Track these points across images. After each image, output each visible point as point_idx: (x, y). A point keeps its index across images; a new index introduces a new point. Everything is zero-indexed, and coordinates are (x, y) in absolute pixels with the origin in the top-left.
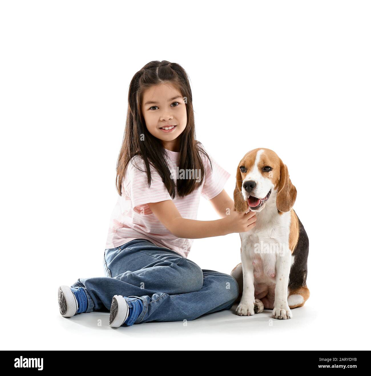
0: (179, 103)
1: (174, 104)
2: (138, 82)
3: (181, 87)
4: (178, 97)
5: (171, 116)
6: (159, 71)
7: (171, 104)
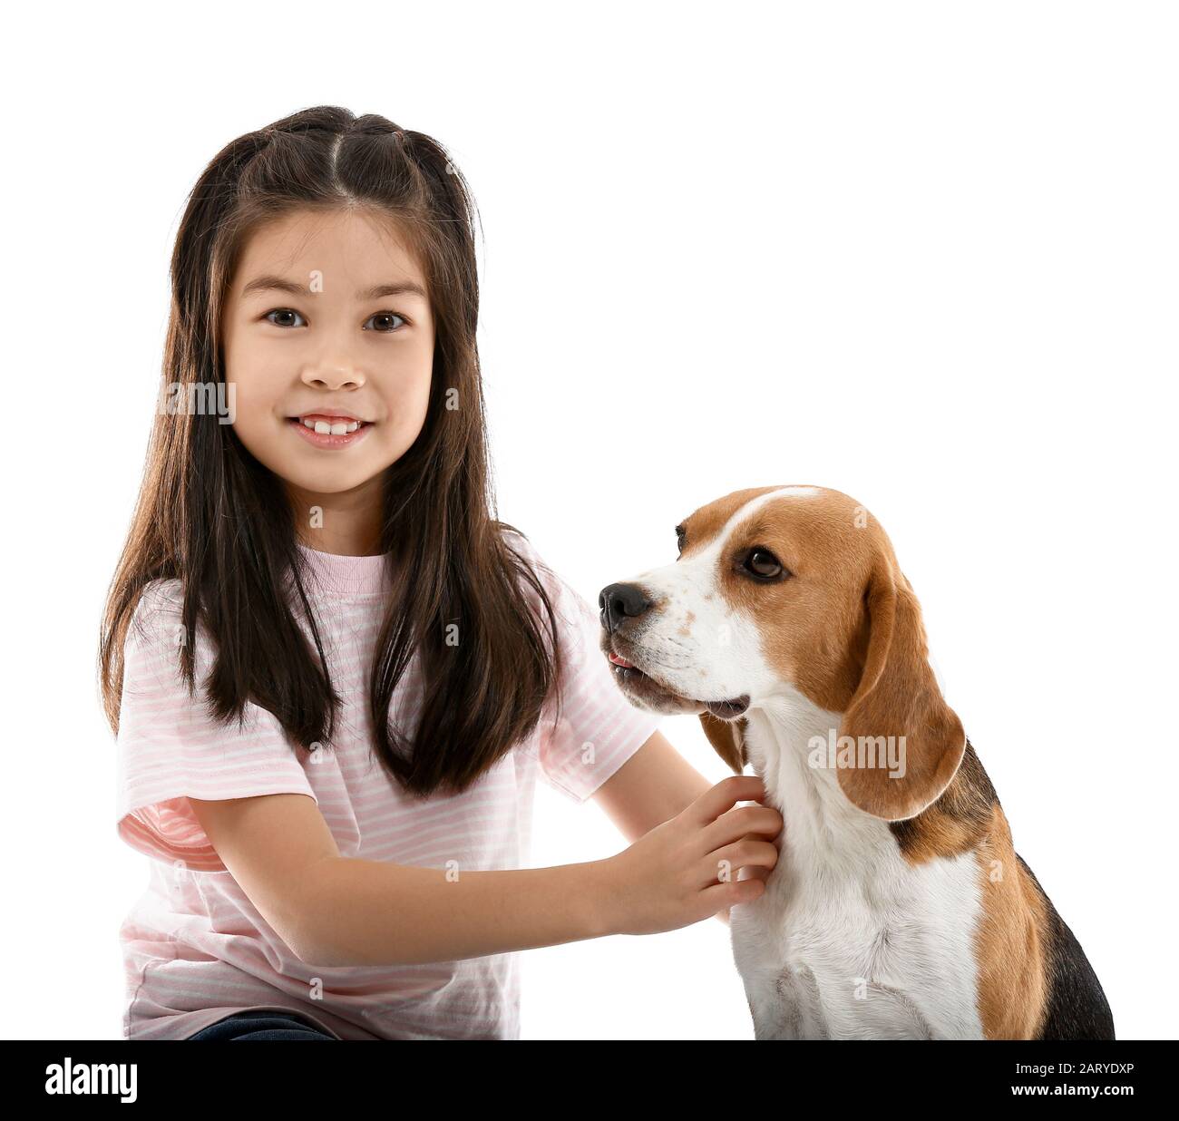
0: (406, 321)
1: (382, 321)
2: (235, 180)
3: (433, 244)
4: (409, 288)
5: (356, 370)
6: (343, 149)
7: (368, 320)
